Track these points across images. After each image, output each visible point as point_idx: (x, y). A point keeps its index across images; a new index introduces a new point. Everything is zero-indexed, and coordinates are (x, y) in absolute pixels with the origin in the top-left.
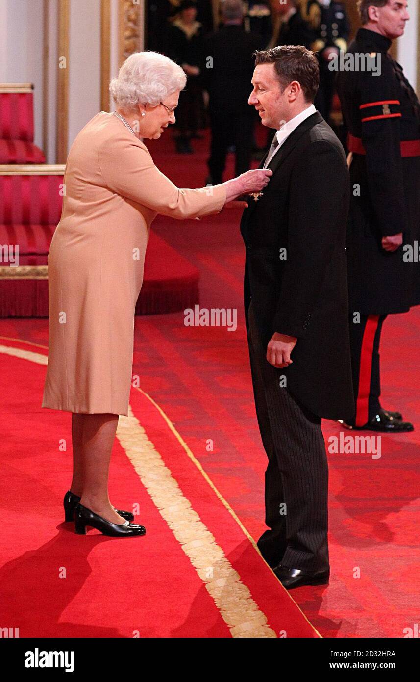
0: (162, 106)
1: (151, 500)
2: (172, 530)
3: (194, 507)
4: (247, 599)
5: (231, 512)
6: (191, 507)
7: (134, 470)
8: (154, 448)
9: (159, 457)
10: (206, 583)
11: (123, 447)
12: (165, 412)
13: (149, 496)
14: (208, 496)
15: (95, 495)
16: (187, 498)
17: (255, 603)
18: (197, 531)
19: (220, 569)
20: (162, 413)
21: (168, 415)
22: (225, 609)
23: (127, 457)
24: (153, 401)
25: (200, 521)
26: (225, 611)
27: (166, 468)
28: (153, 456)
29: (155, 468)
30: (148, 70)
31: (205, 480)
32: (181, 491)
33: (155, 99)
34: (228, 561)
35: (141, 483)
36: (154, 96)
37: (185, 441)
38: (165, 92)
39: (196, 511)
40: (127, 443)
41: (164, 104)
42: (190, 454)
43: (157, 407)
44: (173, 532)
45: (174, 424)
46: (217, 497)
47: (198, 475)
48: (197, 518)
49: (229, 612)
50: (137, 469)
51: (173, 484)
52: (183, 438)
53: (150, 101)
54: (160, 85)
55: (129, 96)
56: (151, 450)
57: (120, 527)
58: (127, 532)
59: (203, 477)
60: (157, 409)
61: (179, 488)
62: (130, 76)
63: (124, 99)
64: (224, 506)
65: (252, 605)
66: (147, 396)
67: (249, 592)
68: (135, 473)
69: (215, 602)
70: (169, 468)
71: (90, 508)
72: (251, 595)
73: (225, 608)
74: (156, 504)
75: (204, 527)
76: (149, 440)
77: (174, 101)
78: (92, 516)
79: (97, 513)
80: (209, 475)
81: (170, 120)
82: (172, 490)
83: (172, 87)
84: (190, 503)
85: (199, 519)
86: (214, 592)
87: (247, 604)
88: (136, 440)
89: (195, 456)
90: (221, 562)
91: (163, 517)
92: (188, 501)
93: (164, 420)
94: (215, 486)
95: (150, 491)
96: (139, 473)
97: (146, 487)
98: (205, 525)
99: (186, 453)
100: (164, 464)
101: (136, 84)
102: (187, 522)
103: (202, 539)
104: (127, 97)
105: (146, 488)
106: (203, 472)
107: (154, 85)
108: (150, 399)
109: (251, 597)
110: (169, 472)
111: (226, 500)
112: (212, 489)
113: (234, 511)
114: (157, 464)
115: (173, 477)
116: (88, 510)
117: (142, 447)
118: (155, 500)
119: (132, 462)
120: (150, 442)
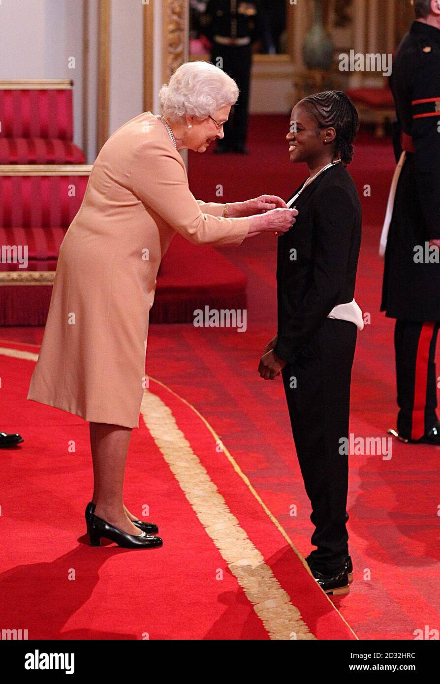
0: (211, 120)
1: (197, 517)
2: (218, 549)
3: (242, 525)
4: (297, 621)
5: (281, 529)
6: (238, 524)
7: (179, 485)
8: (200, 463)
9: (205, 472)
10: (254, 604)
11: (167, 461)
12: (210, 424)
13: (195, 513)
14: (257, 512)
15: (111, 505)
16: (234, 515)
17: (306, 625)
18: (244, 549)
19: (269, 589)
20: (208, 425)
21: (213, 428)
22: (274, 632)
23: (171, 472)
24: (198, 414)
25: (248, 539)
26: (273, 633)
27: (212, 483)
28: (198, 471)
29: (200, 484)
30: (198, 82)
31: (253, 496)
32: (228, 507)
33: (202, 112)
34: (277, 580)
35: (186, 500)
36: (202, 109)
37: (232, 455)
38: (214, 106)
39: (243, 529)
40: (171, 458)
41: (213, 117)
42: (237, 469)
43: (203, 419)
44: (220, 551)
45: (221, 437)
46: (266, 514)
47: (247, 491)
48: (245, 535)
49: (278, 635)
50: (181, 485)
51: (220, 500)
52: (230, 452)
53: (197, 114)
54: (209, 98)
55: (177, 106)
56: (196, 464)
57: (136, 538)
58: (144, 544)
59: (251, 493)
60: (203, 422)
61: (226, 504)
62: (180, 86)
63: (171, 108)
64: (272, 523)
65: (303, 627)
66: (192, 407)
67: (299, 614)
68: (180, 489)
69: (264, 624)
70: (215, 483)
71: (106, 519)
72: (301, 617)
73: (275, 630)
74: (202, 522)
75: (252, 545)
76: (194, 454)
77: (224, 116)
78: (107, 527)
79: (112, 524)
80: (257, 491)
81: (219, 134)
82: (219, 507)
83: (222, 101)
84: (237, 520)
85: (247, 537)
86: (262, 613)
87: (297, 627)
88: (181, 454)
89: (242, 471)
90: (270, 582)
91: (209, 535)
92: (235, 518)
93: (210, 433)
94: (264, 502)
95: (195, 508)
96: (183, 489)
97: (191, 503)
98: (253, 543)
99: (232, 467)
100: (209, 479)
101: (185, 95)
102: (235, 540)
103: (250, 557)
104: (175, 108)
105: (192, 505)
106: (251, 487)
107: (203, 97)
108: (195, 411)
109: (301, 619)
110: (215, 488)
111: (276, 517)
112: (260, 505)
113: (284, 528)
114: (202, 479)
115: (220, 493)
116: (102, 520)
117: (187, 461)
118: (200, 516)
119: (176, 477)
120: (195, 456)
